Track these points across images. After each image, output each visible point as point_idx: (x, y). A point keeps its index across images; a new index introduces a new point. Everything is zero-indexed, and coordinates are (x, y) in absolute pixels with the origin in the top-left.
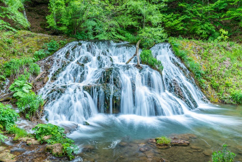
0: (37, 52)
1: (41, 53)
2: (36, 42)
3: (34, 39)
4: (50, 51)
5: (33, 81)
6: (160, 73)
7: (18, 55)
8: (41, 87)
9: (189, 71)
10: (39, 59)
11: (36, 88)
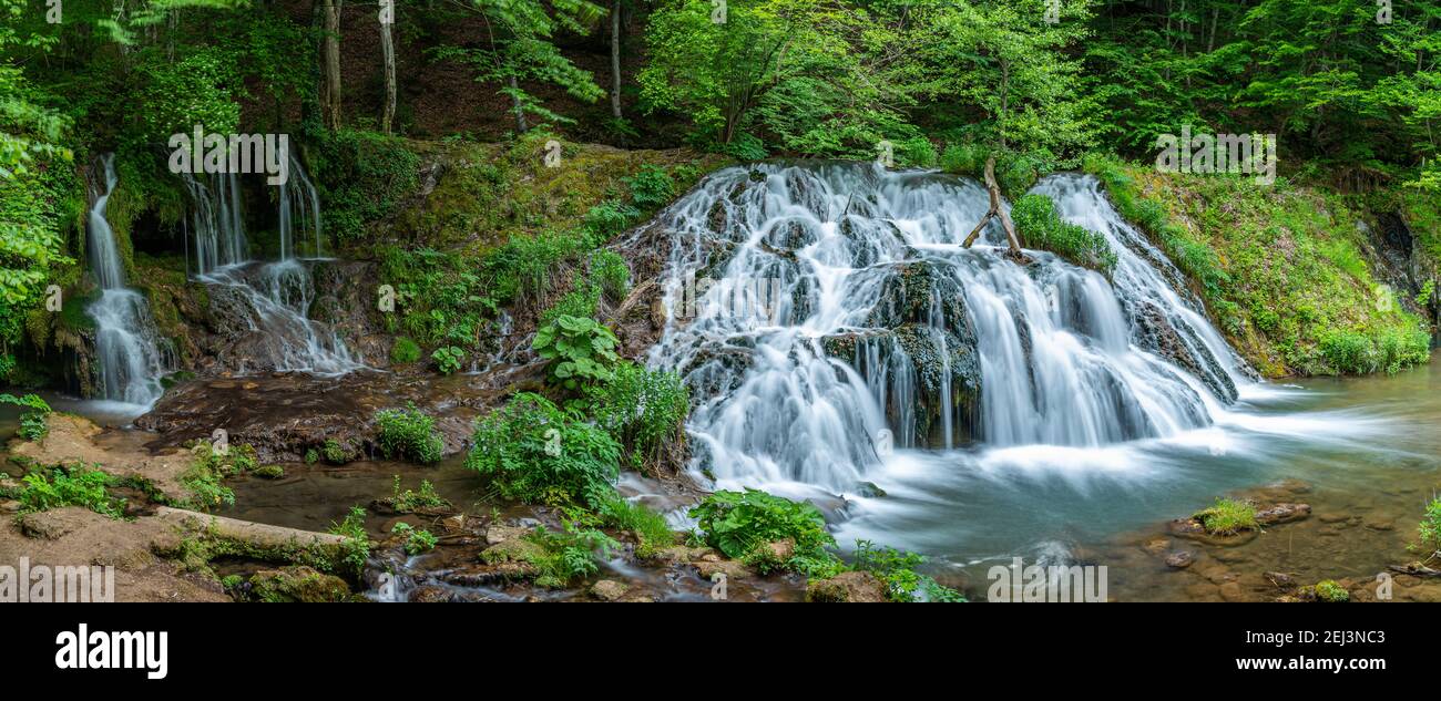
0: (595, 211)
1: (614, 214)
2: (584, 175)
3: (578, 164)
4: (638, 206)
5: (612, 320)
7: (526, 223)
8: (645, 343)
9: (1182, 275)
10: (603, 238)
11: (625, 346)
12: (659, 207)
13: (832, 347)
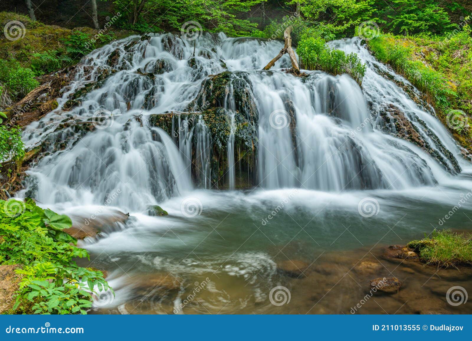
1: (50, 58)
2: (39, 39)
3: (36, 33)
4: (70, 55)
6: (358, 82)
9: (418, 92)
12: (83, 55)
13: (155, 121)
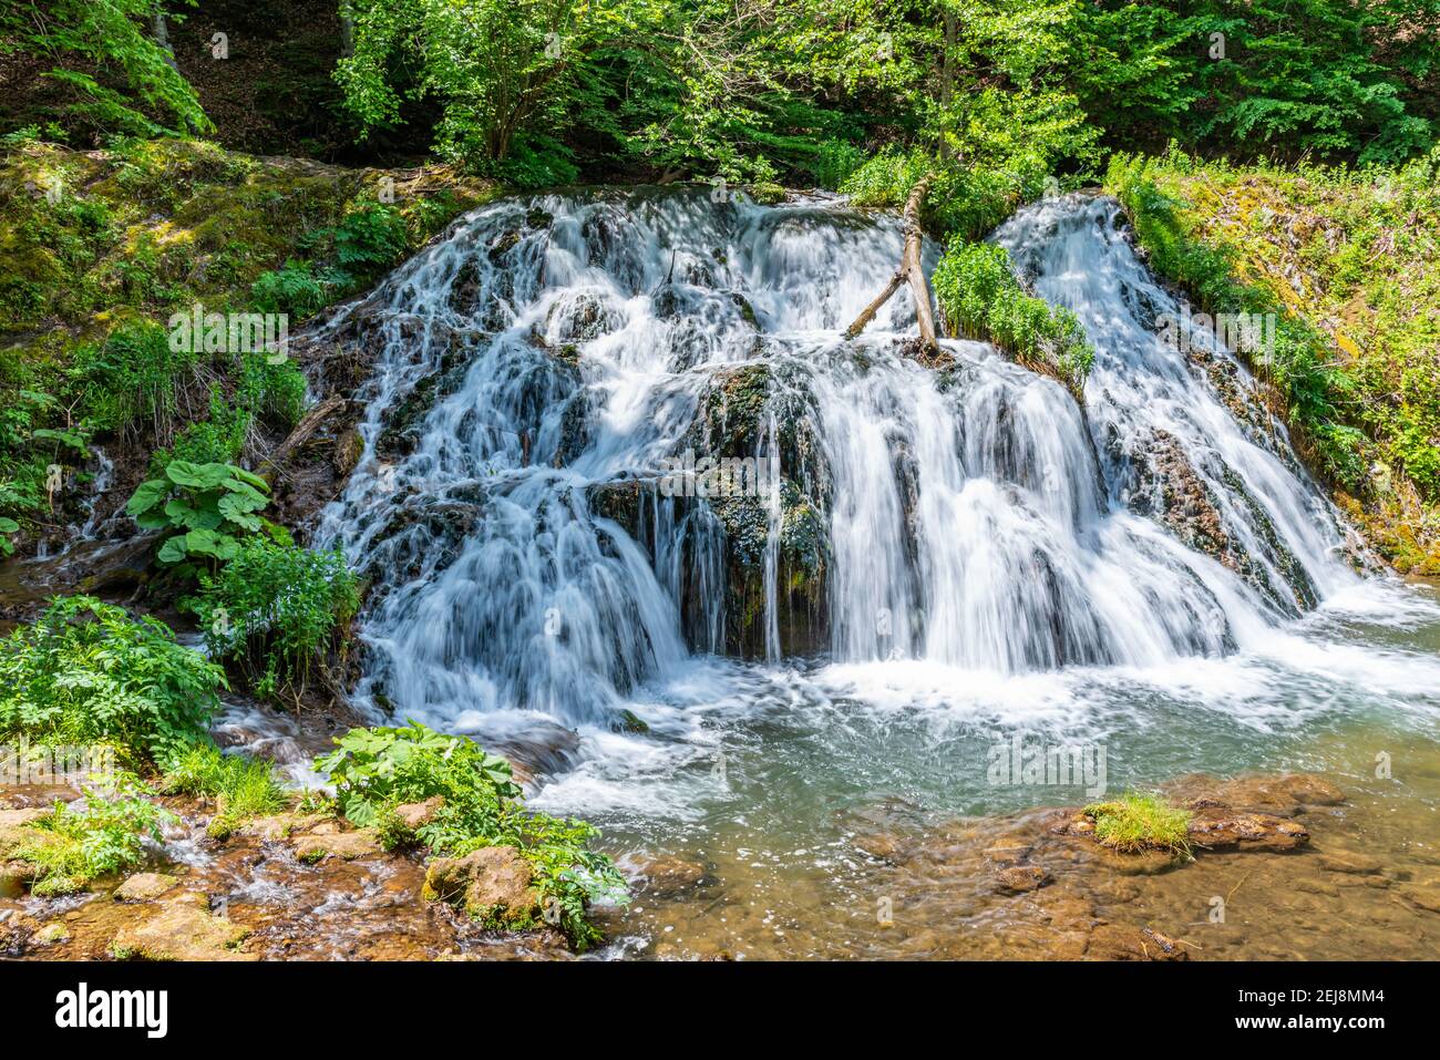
0: (267, 279)
1: (299, 283)
3: (245, 195)
4: (349, 268)
5: (269, 462)
6: (1071, 390)
7: (152, 297)
8: (320, 498)
11: (288, 504)
12: (384, 270)
